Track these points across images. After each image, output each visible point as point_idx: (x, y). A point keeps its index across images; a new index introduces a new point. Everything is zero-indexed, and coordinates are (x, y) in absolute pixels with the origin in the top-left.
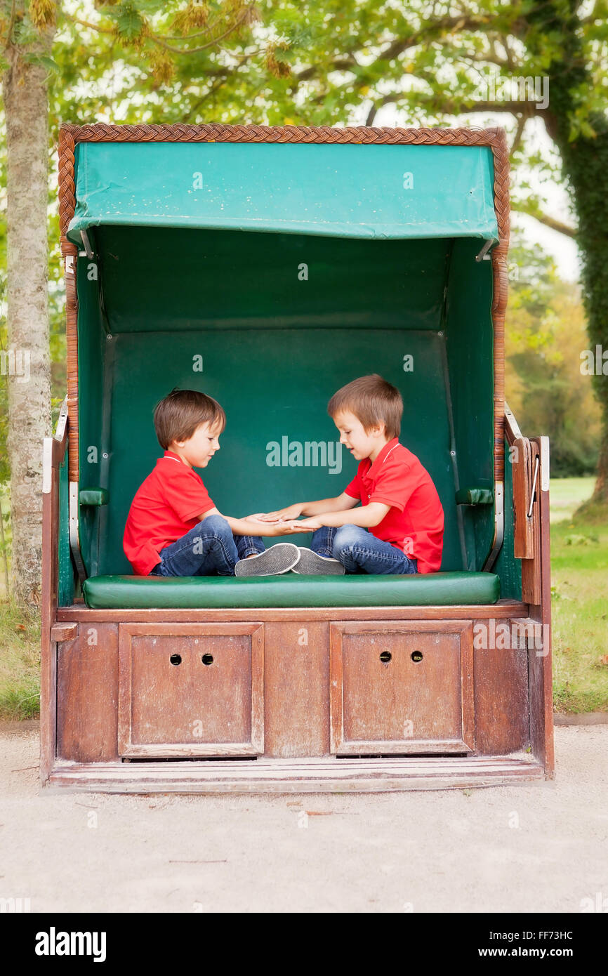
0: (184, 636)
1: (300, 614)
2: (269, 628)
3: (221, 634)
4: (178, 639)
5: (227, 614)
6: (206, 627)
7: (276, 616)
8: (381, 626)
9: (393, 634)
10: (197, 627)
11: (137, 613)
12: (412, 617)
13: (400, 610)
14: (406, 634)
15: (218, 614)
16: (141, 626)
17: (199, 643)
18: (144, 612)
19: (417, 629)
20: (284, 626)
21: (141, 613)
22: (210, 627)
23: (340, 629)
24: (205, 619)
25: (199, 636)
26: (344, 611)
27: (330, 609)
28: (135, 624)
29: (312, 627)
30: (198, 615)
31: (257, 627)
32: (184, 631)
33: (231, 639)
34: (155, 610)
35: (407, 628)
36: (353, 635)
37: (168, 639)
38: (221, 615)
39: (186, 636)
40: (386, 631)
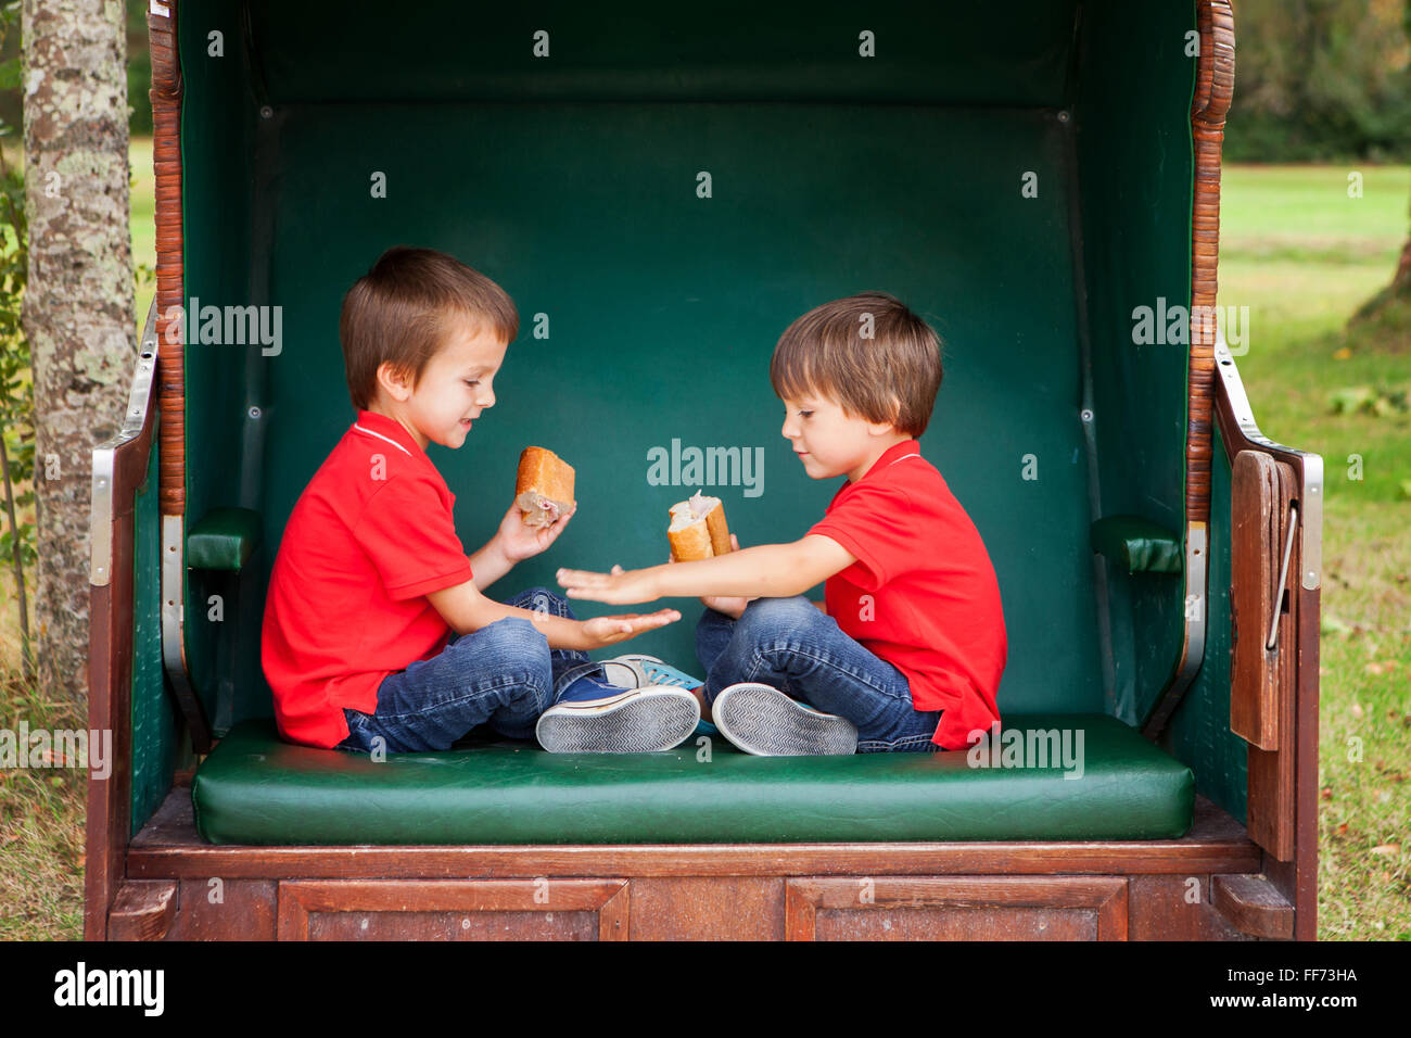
0: (434, 912)
1: (715, 861)
2: (641, 893)
3: (525, 907)
4: (422, 917)
5: (538, 860)
6: (488, 892)
7: (658, 865)
8: (907, 890)
9: (937, 910)
10: (469, 891)
11: (324, 856)
12: (981, 870)
13: (957, 852)
14: (968, 910)
15: (519, 861)
16: (331, 889)
17: (473, 927)
18: (339, 855)
19: (996, 898)
20: (677, 888)
21: (332, 856)
22: (500, 891)
23: (809, 896)
24: (487, 871)
25: (472, 913)
26: (823, 853)
27: (788, 849)
28: (316, 884)
29: (743, 889)
30: (470, 861)
31: (611, 891)
32: (437, 901)
33: (550, 919)
34: (366, 850)
35: (971, 896)
36: (842, 910)
37: (398, 920)
38: (528, 861)
39: (442, 913)
40: (921, 903)
